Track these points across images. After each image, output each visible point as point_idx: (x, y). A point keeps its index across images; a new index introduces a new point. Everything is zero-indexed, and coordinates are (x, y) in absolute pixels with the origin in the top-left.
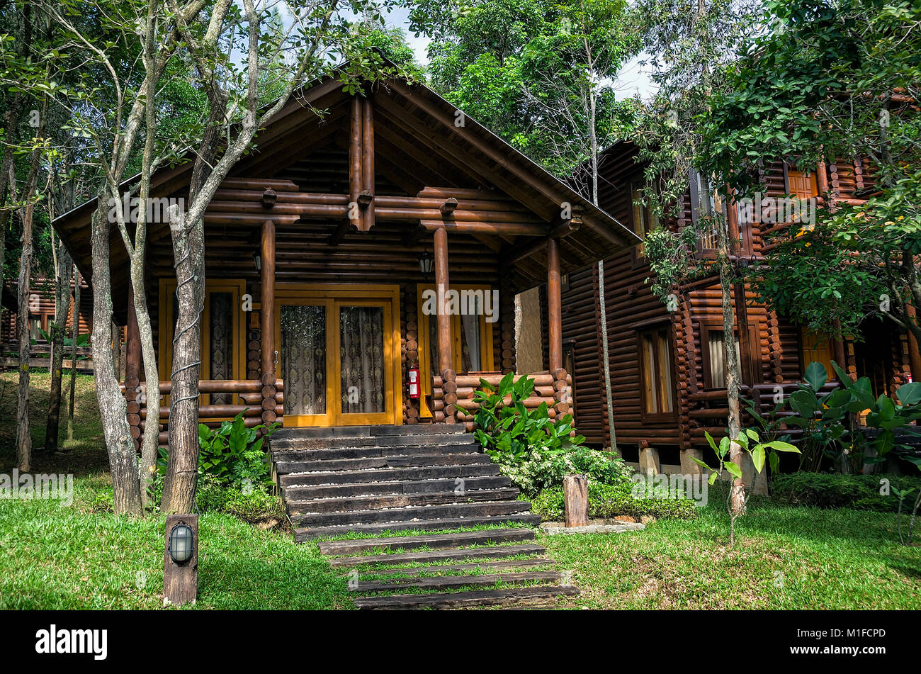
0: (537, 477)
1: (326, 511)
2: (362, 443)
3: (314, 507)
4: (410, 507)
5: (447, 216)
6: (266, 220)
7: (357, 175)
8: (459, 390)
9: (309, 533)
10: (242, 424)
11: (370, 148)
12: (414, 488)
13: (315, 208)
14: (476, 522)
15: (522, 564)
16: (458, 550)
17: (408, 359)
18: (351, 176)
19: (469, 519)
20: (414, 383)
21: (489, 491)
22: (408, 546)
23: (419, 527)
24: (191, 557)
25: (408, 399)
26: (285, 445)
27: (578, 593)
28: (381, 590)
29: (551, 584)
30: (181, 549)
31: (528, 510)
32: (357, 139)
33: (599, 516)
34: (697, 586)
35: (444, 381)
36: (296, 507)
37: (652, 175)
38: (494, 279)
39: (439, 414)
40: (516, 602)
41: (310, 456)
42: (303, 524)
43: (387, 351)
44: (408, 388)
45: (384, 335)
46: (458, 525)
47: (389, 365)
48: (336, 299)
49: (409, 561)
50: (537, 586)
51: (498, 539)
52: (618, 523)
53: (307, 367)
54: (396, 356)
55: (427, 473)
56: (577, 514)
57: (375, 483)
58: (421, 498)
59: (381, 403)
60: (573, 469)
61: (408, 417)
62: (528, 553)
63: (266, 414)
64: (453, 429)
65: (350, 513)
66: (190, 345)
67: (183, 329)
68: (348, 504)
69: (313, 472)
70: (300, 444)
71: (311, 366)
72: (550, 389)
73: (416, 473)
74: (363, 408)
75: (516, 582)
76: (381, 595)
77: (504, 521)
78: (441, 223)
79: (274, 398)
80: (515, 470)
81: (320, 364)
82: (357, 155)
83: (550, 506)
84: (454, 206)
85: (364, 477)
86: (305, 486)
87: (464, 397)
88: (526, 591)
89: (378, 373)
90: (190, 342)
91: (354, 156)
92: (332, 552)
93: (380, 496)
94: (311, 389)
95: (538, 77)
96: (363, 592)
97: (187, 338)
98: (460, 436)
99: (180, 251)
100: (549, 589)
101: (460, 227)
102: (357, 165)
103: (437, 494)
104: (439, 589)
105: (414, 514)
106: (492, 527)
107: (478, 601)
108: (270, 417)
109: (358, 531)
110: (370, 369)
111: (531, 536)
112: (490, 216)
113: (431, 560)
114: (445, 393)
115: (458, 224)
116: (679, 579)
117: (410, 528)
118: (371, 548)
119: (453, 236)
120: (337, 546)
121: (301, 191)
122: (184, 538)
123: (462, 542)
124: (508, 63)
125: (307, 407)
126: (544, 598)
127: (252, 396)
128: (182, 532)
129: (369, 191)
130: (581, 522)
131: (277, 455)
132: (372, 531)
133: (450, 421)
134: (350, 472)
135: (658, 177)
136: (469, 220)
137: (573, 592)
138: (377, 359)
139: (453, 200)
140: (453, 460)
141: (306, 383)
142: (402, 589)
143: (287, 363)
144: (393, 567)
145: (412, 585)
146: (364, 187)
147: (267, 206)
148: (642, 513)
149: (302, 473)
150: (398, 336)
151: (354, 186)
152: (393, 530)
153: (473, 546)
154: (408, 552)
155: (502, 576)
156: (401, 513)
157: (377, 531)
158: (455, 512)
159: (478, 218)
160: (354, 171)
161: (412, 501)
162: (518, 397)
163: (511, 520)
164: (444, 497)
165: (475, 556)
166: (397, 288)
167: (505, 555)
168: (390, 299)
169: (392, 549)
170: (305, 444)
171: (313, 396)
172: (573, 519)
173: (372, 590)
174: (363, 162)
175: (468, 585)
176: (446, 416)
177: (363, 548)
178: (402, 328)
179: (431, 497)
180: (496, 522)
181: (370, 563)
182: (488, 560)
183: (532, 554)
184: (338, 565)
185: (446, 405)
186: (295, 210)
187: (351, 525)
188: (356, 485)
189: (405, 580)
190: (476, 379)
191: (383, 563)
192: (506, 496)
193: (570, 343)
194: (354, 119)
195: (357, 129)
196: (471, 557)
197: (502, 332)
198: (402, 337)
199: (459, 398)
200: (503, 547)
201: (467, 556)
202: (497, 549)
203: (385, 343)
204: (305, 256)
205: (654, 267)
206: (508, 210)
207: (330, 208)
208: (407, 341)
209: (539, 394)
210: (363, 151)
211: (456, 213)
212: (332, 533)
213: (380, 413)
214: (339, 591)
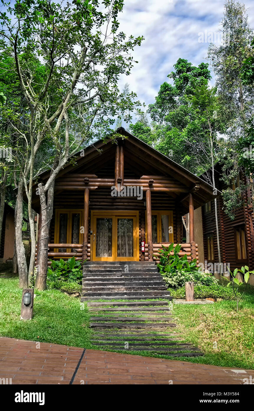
0: (180, 282)
1: (95, 291)
2: (115, 267)
3: (91, 290)
4: (126, 291)
5: (150, 186)
6: (86, 188)
7: (117, 172)
8: (154, 249)
9: (85, 298)
10: (74, 259)
11: (122, 162)
12: (129, 284)
13: (103, 184)
14: (147, 298)
15: (158, 314)
16: (138, 308)
17: (141, 238)
18: (115, 172)
19: (145, 297)
20: (143, 246)
21: (156, 286)
22: (119, 305)
23: (125, 299)
24: (30, 303)
25: (141, 252)
26: (88, 267)
27: (175, 327)
28: (102, 320)
29: (167, 323)
30: (27, 300)
31: (169, 294)
32: (117, 159)
33: (200, 298)
34: (217, 326)
35: (149, 246)
36: (84, 289)
37: (224, 169)
38: (174, 209)
39: (147, 258)
40: (150, 328)
41: (95, 271)
42: (85, 295)
43: (134, 234)
44: (141, 248)
45: (133, 229)
46: (140, 299)
47: (135, 239)
48: (116, 216)
49: (118, 310)
50: (161, 323)
51: (154, 305)
52: (205, 301)
53: (105, 240)
54: (137, 236)
55: (135, 279)
56: (190, 296)
57: (116, 282)
58: (130, 288)
59: (132, 254)
60: (194, 279)
61: (141, 259)
62: (163, 310)
63: (84, 256)
64: (151, 263)
65: (102, 292)
66: (45, 231)
67: (43, 225)
68: (103, 289)
69: (95, 277)
70: (93, 267)
71: (107, 239)
72: (189, 249)
73: (131, 279)
74: (126, 255)
75: (153, 321)
76: (102, 322)
77: (158, 298)
78: (148, 188)
79: (87, 250)
80: (171, 279)
81: (110, 239)
82: (118, 165)
83: (181, 293)
84: (153, 182)
85: (112, 280)
86: (91, 282)
87: (156, 252)
88: (156, 324)
89: (131, 242)
90: (45, 230)
91: (117, 165)
92: (91, 306)
93: (116, 287)
94: (107, 248)
95: (192, 135)
96: (95, 320)
97: (44, 228)
98: (153, 266)
99: (42, 199)
100: (165, 324)
101: (156, 190)
102: (117, 168)
103: (136, 287)
104: (123, 321)
105: (126, 294)
106: (153, 300)
107: (136, 327)
108: (85, 257)
109: (103, 299)
110: (128, 241)
111: (167, 304)
112: (167, 185)
113: (126, 311)
114: (149, 250)
115: (155, 189)
116: (212, 323)
117: (122, 299)
118: (105, 305)
119: (153, 193)
120: (94, 303)
121: (98, 178)
122: (28, 297)
123: (140, 305)
124: (184, 130)
125: (105, 254)
126: (161, 327)
127: (80, 250)
128: (27, 295)
129: (122, 178)
130: (191, 300)
131: (84, 271)
132: (108, 299)
133: (151, 260)
134: (108, 277)
135: (227, 170)
136: (158, 187)
137: (173, 326)
138: (131, 237)
139: (152, 180)
140: (147, 275)
141: (105, 246)
142: (109, 320)
143: (98, 238)
144: (111, 312)
145: (114, 319)
146: (120, 176)
147: (86, 184)
148: (217, 297)
149: (91, 277)
150: (138, 229)
151: (116, 176)
152: (116, 299)
153: (144, 307)
154: (119, 308)
155: (150, 318)
156: (121, 293)
157: (110, 299)
158: (141, 294)
159: (162, 186)
160: (116, 170)
161: (126, 289)
162: (176, 252)
163: (161, 298)
164: (138, 288)
165: (143, 310)
166: (138, 212)
167: (154, 311)
168: (135, 216)
169: (113, 306)
170: (95, 267)
171: (107, 250)
172: (188, 298)
173: (99, 320)
174: (119, 167)
175: (134, 321)
176: (149, 258)
177: (102, 305)
178: (139, 226)
179: (134, 288)
180: (155, 298)
181: (103, 311)
182: (147, 312)
183: (165, 311)
184: (91, 310)
185: (149, 254)
186: (96, 184)
187: (102, 296)
188: (109, 282)
189: (112, 318)
190: (160, 245)
191: (108, 311)
192: (162, 289)
193: (212, 232)
194: (117, 152)
195: (118, 156)
196: (141, 311)
197: (177, 228)
198: (139, 229)
199: (154, 252)
200: (155, 308)
201: (139, 310)
202: (153, 308)
203: (134, 232)
204: (105, 200)
205: (225, 203)
206: (173, 183)
207: (108, 184)
208: (141, 231)
209: (185, 251)
210: (120, 164)
211: (154, 185)
212: (93, 299)
213: (131, 257)
214: (86, 319)
